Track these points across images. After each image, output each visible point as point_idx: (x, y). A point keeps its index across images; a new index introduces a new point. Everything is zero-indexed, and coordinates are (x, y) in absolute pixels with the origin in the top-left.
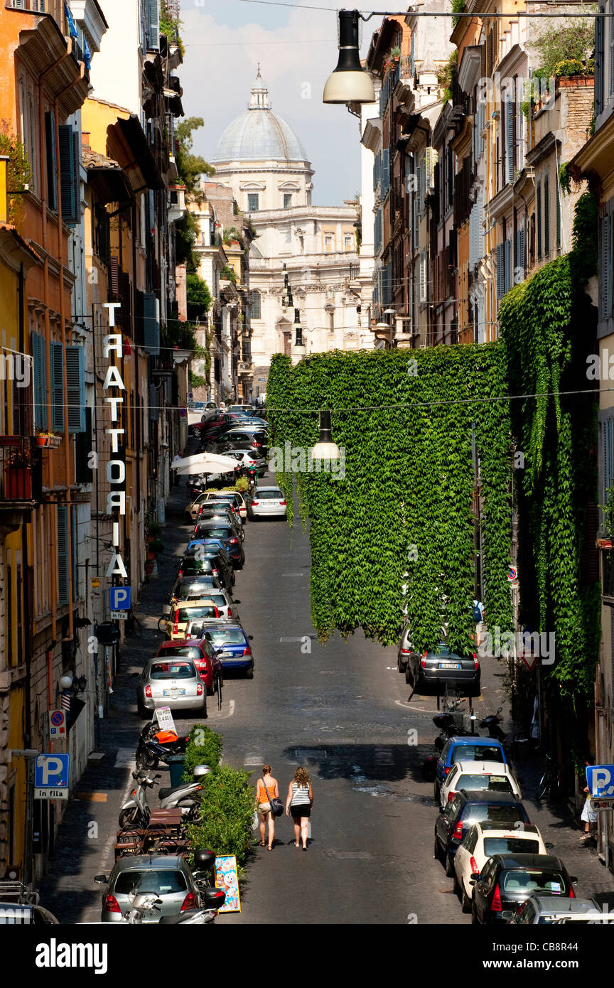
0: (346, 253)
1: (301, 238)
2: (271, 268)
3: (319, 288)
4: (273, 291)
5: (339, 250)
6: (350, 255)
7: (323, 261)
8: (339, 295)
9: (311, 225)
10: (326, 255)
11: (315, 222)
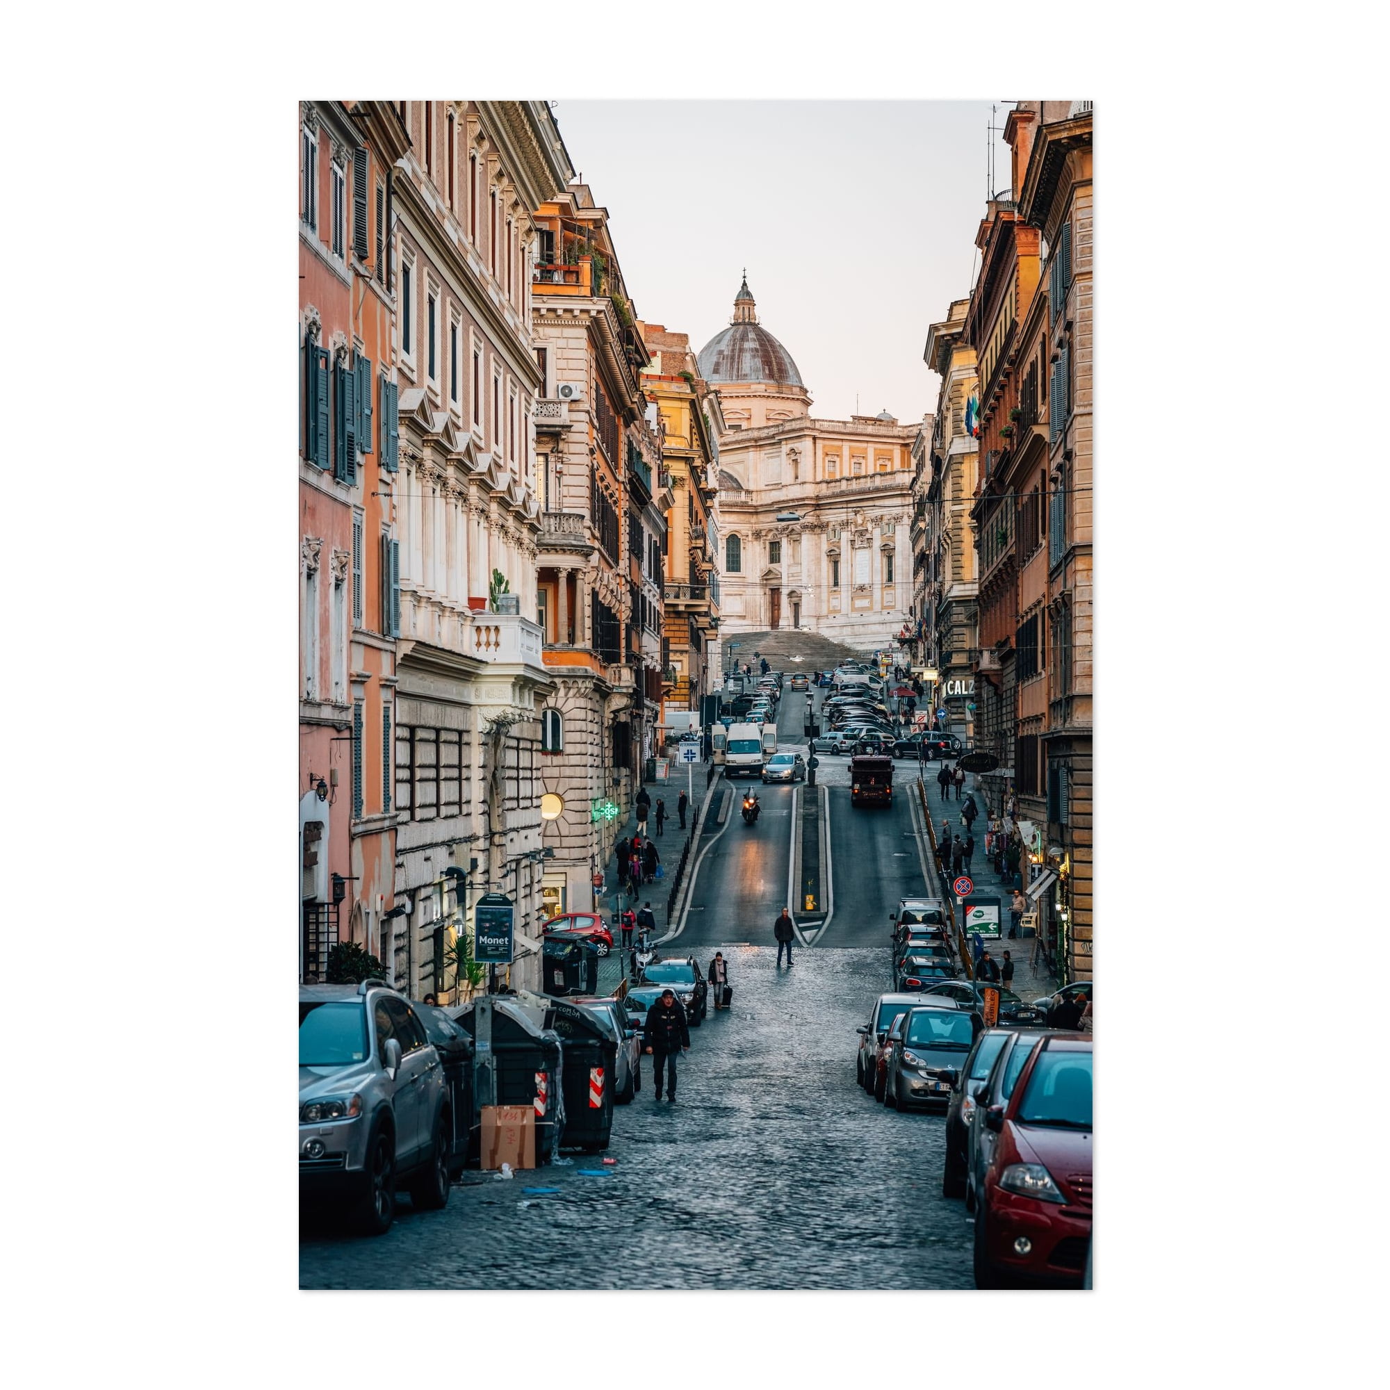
0: (858, 478)
1: (795, 461)
2: (754, 503)
3: (820, 527)
4: (757, 535)
5: (846, 474)
6: (862, 480)
7: (824, 490)
8: (845, 536)
9: (809, 441)
10: (828, 483)
11: (815, 438)
